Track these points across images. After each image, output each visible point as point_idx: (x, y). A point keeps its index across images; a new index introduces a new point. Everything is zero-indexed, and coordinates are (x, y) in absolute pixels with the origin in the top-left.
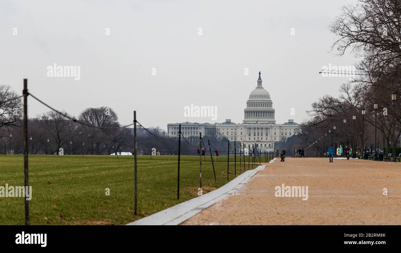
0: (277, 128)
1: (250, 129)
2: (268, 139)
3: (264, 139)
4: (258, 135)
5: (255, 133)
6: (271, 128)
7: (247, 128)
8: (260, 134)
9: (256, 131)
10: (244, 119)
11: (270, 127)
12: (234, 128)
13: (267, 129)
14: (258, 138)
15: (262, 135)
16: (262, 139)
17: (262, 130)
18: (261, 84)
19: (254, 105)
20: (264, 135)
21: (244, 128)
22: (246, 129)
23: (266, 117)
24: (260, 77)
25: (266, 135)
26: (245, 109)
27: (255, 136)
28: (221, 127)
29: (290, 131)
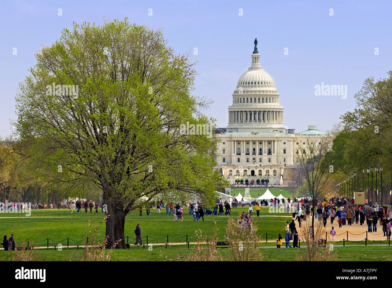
0: (288, 141)
1: (239, 142)
2: (272, 160)
3: (265, 161)
4: (254, 153)
5: (248, 150)
6: (278, 141)
7: (234, 141)
8: (257, 152)
9: (251, 146)
10: (228, 125)
11: (275, 139)
13: (270, 142)
14: (254, 159)
15: (261, 154)
16: (260, 161)
17: (260, 144)
19: (246, 100)
20: (265, 153)
21: (227, 141)
22: (233, 143)
23: (268, 122)
25: (268, 154)
26: (229, 106)
27: (248, 156)
29: (312, 146)
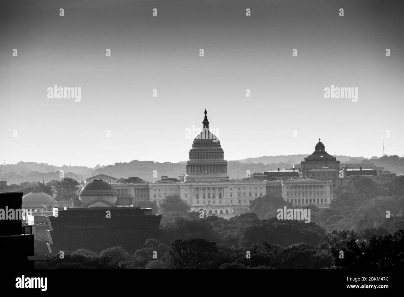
0: (234, 187)
1: (198, 189)
2: (222, 202)
3: (217, 203)
4: (209, 197)
5: (204, 194)
6: (226, 188)
8: (211, 196)
9: (207, 192)
11: (224, 186)
12: (174, 188)
13: (220, 189)
14: (209, 201)
15: (214, 197)
16: (214, 203)
17: (213, 190)
18: (207, 127)
19: (200, 156)
20: (217, 197)
21: (189, 188)
22: (193, 189)
24: (206, 117)
25: (219, 198)
27: (204, 199)
28: (157, 187)
29: (250, 190)
